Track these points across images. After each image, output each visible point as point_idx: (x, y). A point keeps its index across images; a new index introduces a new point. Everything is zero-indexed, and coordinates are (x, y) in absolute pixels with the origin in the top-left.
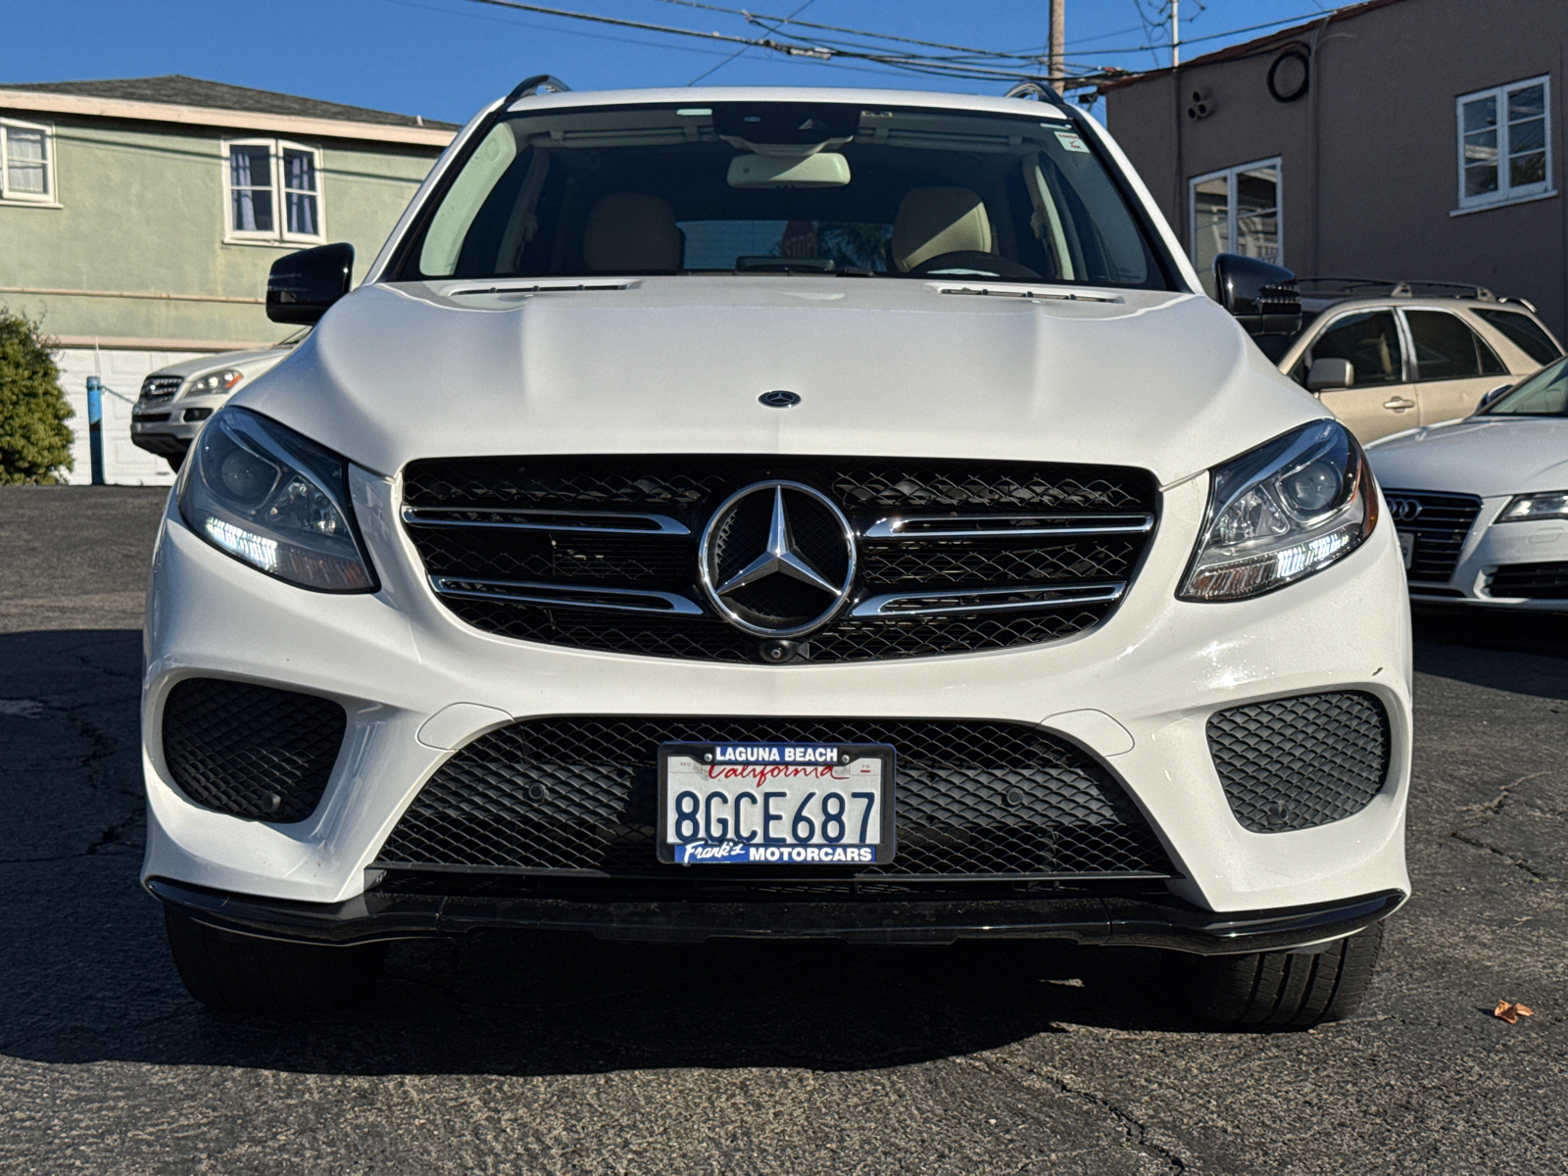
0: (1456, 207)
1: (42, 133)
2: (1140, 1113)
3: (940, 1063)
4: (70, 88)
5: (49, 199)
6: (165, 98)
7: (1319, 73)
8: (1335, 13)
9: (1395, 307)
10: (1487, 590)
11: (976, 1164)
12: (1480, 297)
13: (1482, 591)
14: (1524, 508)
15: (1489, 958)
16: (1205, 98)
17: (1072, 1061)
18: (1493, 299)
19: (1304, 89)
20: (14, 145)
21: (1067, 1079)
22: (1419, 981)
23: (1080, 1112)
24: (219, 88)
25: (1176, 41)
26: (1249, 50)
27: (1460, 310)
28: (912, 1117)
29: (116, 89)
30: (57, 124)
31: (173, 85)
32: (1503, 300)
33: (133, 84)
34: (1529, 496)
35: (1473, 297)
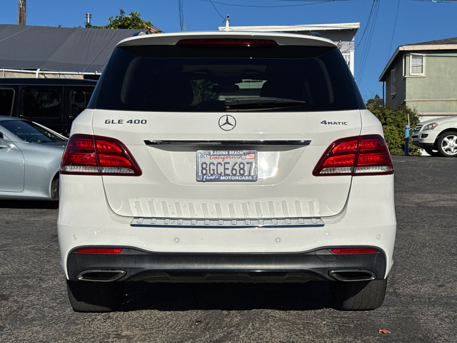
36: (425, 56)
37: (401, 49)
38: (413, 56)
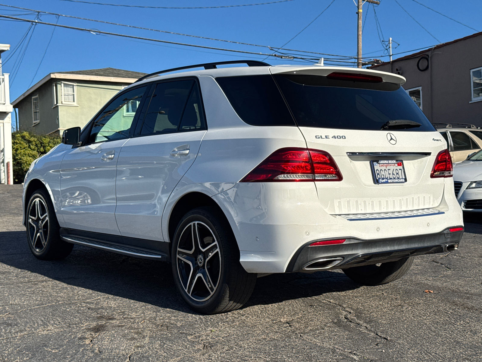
0: (471, 101)
1: (73, 85)
2: (345, 306)
3: (306, 298)
4: (80, 72)
5: (75, 104)
6: (107, 75)
7: (431, 63)
8: (436, 46)
9: (447, 131)
10: (464, 207)
11: (310, 313)
12: (472, 127)
13: (463, 207)
14: (474, 185)
15: (429, 283)
16: (400, 70)
17: (333, 298)
18: (476, 128)
19: (427, 68)
20: (65, 88)
21: (331, 301)
22: (412, 286)
23: (333, 306)
24: (121, 71)
25: (391, 54)
26: (412, 57)
27: (466, 131)
28: (299, 306)
29: (92, 72)
30: (77, 83)
31: (108, 71)
32: (479, 128)
33: (98, 71)
34: (475, 182)
35: (470, 127)
36: (76, 86)
37: (53, 76)
38: (64, 84)
